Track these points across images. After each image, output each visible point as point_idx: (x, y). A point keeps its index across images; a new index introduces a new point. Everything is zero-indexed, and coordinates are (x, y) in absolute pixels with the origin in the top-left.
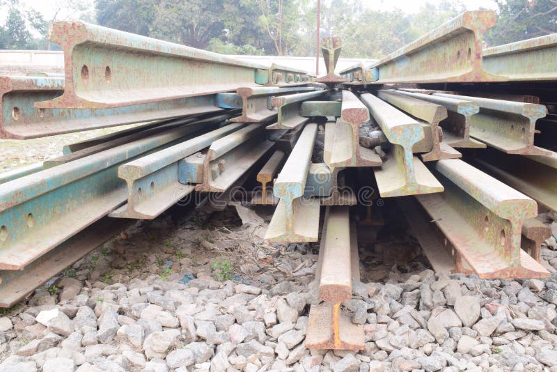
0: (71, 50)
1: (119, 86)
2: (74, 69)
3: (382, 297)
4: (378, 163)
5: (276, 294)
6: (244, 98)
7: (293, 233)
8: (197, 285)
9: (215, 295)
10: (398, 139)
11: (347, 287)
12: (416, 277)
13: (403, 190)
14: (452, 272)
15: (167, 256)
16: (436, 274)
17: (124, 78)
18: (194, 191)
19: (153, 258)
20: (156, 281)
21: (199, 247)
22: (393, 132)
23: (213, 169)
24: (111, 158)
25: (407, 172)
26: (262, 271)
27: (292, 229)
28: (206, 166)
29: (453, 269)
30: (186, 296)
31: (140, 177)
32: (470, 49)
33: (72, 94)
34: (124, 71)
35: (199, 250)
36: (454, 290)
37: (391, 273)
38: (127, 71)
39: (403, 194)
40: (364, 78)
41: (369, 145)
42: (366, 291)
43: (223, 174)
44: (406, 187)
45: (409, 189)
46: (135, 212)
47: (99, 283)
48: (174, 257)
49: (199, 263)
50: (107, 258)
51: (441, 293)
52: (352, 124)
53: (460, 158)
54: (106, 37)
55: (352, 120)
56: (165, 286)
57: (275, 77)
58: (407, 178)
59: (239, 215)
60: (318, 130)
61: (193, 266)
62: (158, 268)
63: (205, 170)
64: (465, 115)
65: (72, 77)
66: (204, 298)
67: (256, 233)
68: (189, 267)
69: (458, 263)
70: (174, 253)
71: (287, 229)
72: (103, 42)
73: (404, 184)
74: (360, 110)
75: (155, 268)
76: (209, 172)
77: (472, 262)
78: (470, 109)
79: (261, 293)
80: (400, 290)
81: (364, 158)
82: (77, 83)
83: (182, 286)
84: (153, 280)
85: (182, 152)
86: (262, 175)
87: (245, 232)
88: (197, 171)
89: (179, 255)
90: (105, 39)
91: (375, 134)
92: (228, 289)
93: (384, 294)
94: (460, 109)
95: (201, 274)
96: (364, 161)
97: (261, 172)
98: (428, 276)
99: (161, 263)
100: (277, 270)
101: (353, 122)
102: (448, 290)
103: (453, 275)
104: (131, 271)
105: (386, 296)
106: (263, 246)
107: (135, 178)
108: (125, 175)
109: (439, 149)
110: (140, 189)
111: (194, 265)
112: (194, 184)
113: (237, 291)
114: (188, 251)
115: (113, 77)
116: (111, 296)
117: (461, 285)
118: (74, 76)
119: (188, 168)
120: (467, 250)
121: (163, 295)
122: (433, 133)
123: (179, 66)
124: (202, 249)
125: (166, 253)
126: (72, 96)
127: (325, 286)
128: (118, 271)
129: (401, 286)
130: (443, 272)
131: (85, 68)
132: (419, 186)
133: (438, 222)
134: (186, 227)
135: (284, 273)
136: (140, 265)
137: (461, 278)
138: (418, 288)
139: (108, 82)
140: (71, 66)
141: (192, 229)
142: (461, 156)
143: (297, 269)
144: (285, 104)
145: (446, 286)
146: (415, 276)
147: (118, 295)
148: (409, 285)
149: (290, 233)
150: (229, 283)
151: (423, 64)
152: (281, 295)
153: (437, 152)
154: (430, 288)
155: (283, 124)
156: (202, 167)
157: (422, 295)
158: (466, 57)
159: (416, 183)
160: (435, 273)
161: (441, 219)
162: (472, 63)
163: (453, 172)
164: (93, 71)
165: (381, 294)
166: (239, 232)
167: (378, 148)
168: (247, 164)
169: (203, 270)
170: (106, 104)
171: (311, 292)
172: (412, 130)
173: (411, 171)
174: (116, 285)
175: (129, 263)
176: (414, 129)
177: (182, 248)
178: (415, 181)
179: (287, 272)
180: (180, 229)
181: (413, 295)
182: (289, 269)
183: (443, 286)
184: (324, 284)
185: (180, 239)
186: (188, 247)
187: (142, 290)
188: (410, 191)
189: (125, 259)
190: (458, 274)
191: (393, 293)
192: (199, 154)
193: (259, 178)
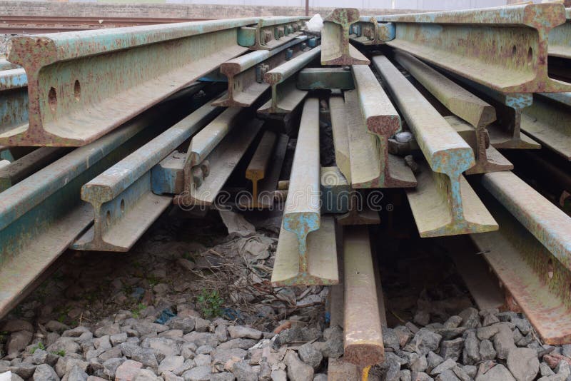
0: (37, 73)
1: (90, 101)
2: (41, 96)
3: (416, 346)
4: (412, 183)
5: (283, 344)
6: (230, 76)
7: (308, 274)
8: (179, 327)
9: (205, 342)
10: (443, 166)
11: (378, 346)
12: (458, 318)
13: (449, 229)
14: (501, 309)
15: (136, 279)
16: (481, 313)
17: (95, 89)
18: (172, 204)
19: (118, 284)
20: (128, 321)
21: (175, 266)
22: (436, 158)
23: (196, 175)
24: (70, 172)
25: (453, 206)
26: (257, 300)
27: (307, 270)
28: (186, 173)
29: (499, 305)
30: (170, 345)
31: (109, 198)
32: (531, 49)
33: (39, 128)
34: (94, 80)
35: (175, 270)
36: (506, 339)
37: (420, 301)
38: (98, 80)
39: (449, 233)
40: (377, 37)
41: (397, 151)
42: (397, 340)
43: (207, 178)
44: (452, 224)
45: (456, 227)
46: (104, 243)
47: (53, 324)
48: (145, 281)
49: (177, 289)
50: (59, 285)
51: (490, 343)
52: (378, 135)
53: (512, 171)
54: (78, 50)
55: (379, 131)
56: (141, 330)
57: (264, 36)
58: (453, 214)
59: (224, 221)
60: (321, 107)
61: (170, 294)
62: (125, 298)
63: (186, 178)
64: (515, 108)
65: (39, 107)
66: (192, 346)
67: (247, 248)
68: (165, 296)
69: (507, 299)
70: (145, 276)
71: (301, 270)
72: (74, 56)
73: (449, 221)
74: (390, 117)
75: (122, 298)
76: (191, 179)
77: (535, 321)
78: (522, 100)
79: (262, 337)
80: (438, 337)
81: (393, 176)
82: (44, 114)
83: (160, 327)
84: (125, 319)
85: (156, 155)
86: (252, 171)
87: (232, 245)
88: (175, 178)
89: (149, 278)
90: (76, 52)
91: (403, 136)
92: (220, 333)
93: (418, 343)
94: (509, 101)
95: (182, 307)
96: (395, 181)
97: (251, 167)
98: (472, 317)
99: (129, 291)
100: (275, 299)
101: (381, 133)
102: (498, 340)
103: (501, 314)
104: (91, 302)
105: (421, 345)
106: (257, 266)
107: (103, 201)
108: (89, 197)
109: (486, 159)
110: (108, 212)
111: (172, 293)
112: (172, 195)
113: (233, 336)
114: (161, 274)
115: (83, 92)
116: (74, 347)
117: (513, 330)
118: (41, 105)
119: (164, 175)
120: (527, 301)
121: (139, 344)
122: (478, 139)
123: (154, 54)
124: (179, 270)
125: (134, 276)
126: (39, 131)
127: (351, 346)
128: (74, 303)
129: (439, 333)
130: (489, 310)
131: (53, 91)
132: (468, 224)
133: (485, 254)
134: (157, 238)
135: (285, 302)
136: (102, 293)
137: (513, 320)
138: (460, 335)
139: (78, 99)
140: (37, 93)
141: (164, 241)
142: (513, 168)
143: (301, 297)
144: (281, 81)
145: (495, 334)
146: (456, 317)
147: (83, 344)
148: (449, 331)
149: (305, 275)
150: (220, 321)
151: (461, 42)
152: (290, 344)
153: (483, 164)
154: (476, 336)
155: (279, 106)
156: (181, 173)
157: (467, 345)
158: (525, 57)
159: (464, 220)
160: (479, 310)
161: (489, 252)
162: (534, 68)
163: (504, 194)
164: (62, 92)
165: (415, 343)
166: (224, 246)
167: (408, 158)
168: (235, 159)
169: (184, 300)
170: (83, 141)
171: (329, 342)
172: (460, 155)
173: (458, 206)
174: (78, 329)
175: (88, 290)
176: (463, 155)
177: (154, 269)
178: (463, 217)
179: (289, 301)
180: (149, 242)
181: (455, 344)
182: (291, 296)
183: (491, 334)
184: (350, 344)
185: (150, 256)
186: (162, 269)
187: (113, 339)
188: (457, 230)
189: (82, 286)
190: (507, 313)
191: (430, 342)
192: (177, 154)
193: (249, 175)
